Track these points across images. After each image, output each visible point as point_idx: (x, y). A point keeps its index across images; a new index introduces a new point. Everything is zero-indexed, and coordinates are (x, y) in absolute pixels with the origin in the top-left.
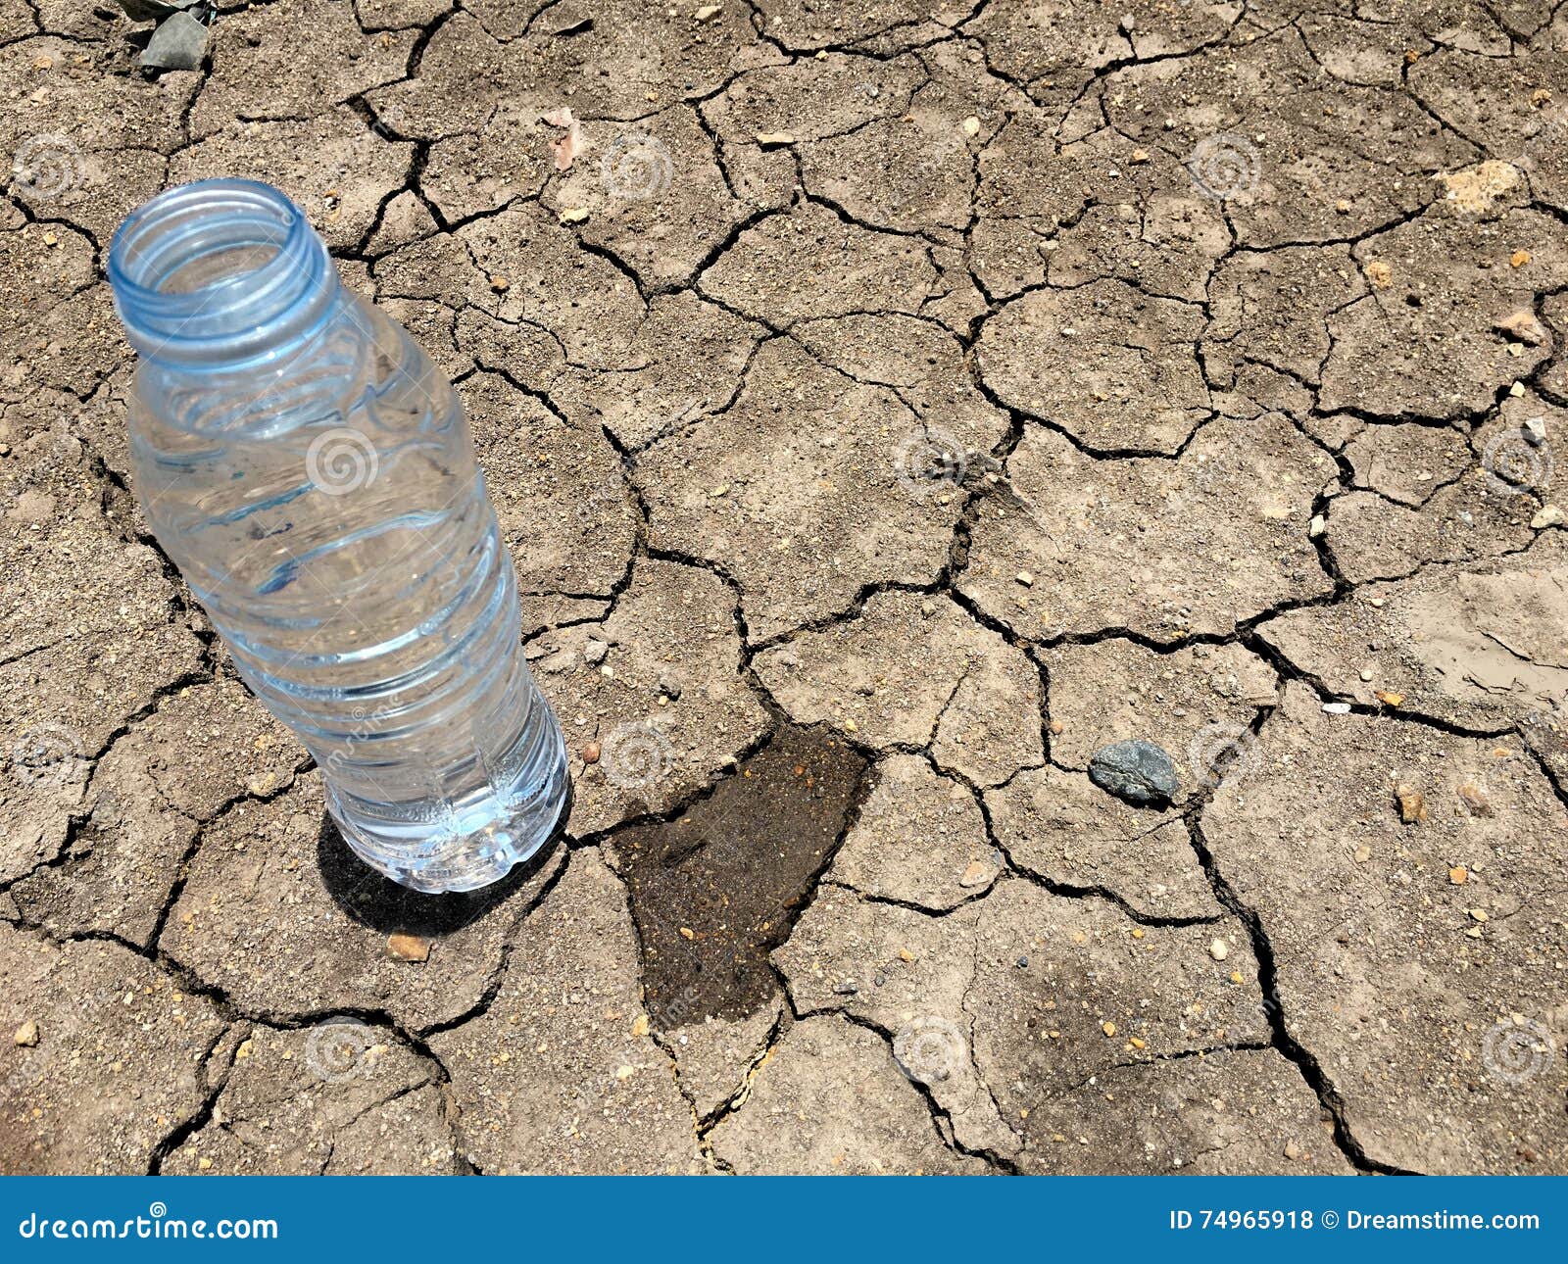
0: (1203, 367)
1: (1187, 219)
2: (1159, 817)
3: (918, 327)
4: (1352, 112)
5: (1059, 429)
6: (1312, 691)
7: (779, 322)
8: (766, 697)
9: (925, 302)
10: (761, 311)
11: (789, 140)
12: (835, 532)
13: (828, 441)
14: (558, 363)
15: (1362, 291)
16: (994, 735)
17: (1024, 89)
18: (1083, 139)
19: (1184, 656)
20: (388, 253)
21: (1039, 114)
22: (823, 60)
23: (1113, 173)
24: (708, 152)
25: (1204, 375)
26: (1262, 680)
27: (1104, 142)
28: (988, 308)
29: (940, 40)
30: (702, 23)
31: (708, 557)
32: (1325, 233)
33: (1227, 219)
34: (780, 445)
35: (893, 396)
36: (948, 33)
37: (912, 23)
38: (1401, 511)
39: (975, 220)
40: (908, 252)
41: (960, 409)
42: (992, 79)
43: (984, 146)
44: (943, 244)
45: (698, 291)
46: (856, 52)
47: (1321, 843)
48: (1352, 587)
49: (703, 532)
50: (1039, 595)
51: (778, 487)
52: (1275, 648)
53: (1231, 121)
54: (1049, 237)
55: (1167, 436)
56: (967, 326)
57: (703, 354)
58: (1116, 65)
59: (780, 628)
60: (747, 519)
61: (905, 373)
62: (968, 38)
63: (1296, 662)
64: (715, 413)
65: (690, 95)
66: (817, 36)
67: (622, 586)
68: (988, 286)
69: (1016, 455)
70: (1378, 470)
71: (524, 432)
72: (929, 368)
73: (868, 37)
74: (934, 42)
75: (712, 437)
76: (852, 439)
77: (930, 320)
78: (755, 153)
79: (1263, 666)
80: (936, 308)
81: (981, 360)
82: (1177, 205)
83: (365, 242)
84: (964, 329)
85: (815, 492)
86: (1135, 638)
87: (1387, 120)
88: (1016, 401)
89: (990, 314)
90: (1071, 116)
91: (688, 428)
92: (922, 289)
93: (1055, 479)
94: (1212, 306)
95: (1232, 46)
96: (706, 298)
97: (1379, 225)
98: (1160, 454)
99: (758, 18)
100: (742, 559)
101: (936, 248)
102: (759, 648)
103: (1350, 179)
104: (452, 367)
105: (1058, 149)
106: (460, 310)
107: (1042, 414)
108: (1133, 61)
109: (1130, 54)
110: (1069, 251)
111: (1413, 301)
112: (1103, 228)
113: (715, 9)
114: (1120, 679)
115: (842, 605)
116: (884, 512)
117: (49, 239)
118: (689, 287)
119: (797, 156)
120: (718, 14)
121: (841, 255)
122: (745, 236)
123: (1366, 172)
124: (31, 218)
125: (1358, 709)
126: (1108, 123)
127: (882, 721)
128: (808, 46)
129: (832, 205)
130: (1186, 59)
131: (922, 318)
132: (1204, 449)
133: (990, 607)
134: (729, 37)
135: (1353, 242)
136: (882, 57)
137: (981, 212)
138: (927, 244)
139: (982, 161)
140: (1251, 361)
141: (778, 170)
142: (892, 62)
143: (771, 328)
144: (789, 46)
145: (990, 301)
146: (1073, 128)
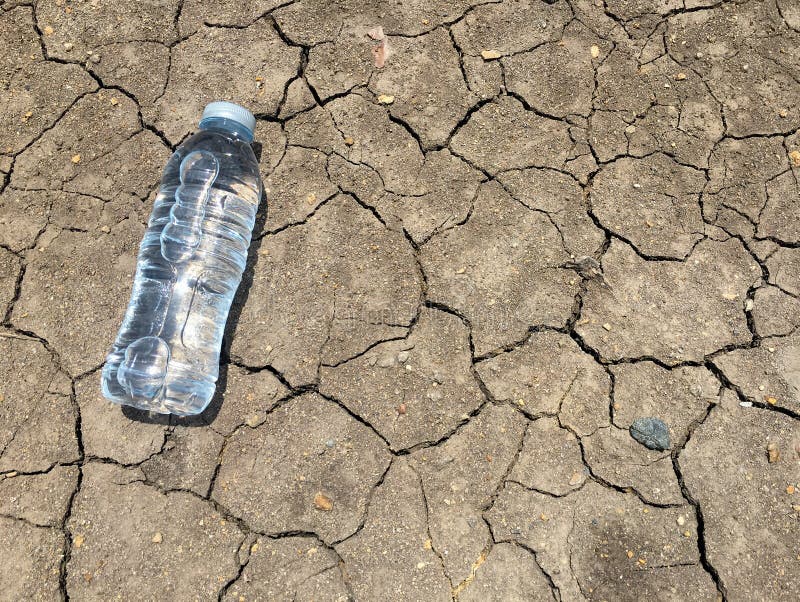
2: (660, 455)
5: (627, 242)
8: (482, 386)
12: (517, 296)
14: (380, 190)
16: (588, 410)
19: (678, 372)
20: (291, 117)
35: (548, 218)
38: (789, 298)
41: (581, 228)
47: (731, 470)
48: (761, 339)
50: (614, 336)
55: (680, 248)
59: (490, 348)
61: (553, 204)
64: (459, 224)
67: (414, 321)
69: (607, 256)
70: (781, 274)
71: (364, 231)
76: (526, 243)
83: (279, 111)
86: (657, 362)
88: (608, 224)
93: (625, 271)
98: (676, 259)
102: (479, 359)
104: (327, 191)
106: (328, 155)
107: (621, 234)
114: (647, 383)
115: (520, 337)
116: (541, 287)
117: (113, 101)
124: (101, 85)
127: (535, 400)
132: (699, 257)
133: (590, 342)
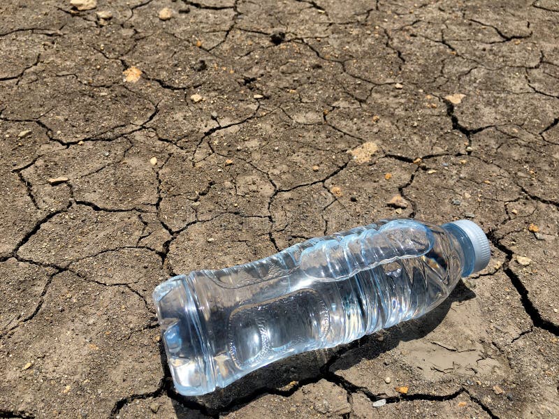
0: (275, 244)
1: (254, 184)
3: (137, 252)
4: (309, 134)
6: (365, 396)
7: (62, 265)
9: (140, 240)
10: (52, 261)
11: (65, 179)
13: (91, 322)
15: (332, 199)
17: (175, 144)
18: (204, 159)
21: (183, 152)
22: (81, 145)
23: (219, 170)
24: (24, 191)
25: (276, 247)
26: (340, 397)
27: (213, 159)
28: (171, 236)
29: (136, 130)
30: (21, 138)
31: (20, 409)
32: (311, 180)
33: (271, 181)
34: (64, 330)
36: (139, 127)
37: (122, 126)
39: (160, 199)
40: (129, 218)
42: (161, 142)
43: (161, 168)
44: (146, 212)
45: (17, 257)
46: (97, 140)
49: (18, 394)
51: (63, 355)
52: (341, 377)
53: (264, 144)
54: (196, 201)
56: (162, 247)
57: (19, 289)
58: (213, 130)
60: (45, 379)
62: (148, 128)
63: (353, 382)
65: (15, 168)
66: (77, 136)
68: (170, 227)
72: (145, 270)
73: (102, 133)
74: (133, 131)
75: (24, 335)
77: (143, 247)
78: (48, 188)
79: (338, 389)
80: (145, 242)
81: (171, 262)
82: (249, 179)
84: (160, 248)
85: (86, 352)
87: (323, 135)
89: (173, 239)
90: (197, 151)
91: (10, 333)
92: (138, 234)
94: (273, 217)
95: (257, 117)
96: (22, 260)
97: (331, 173)
99: (49, 133)
100: (42, 405)
101: (143, 214)
103: (316, 157)
105: (194, 165)
108: (219, 128)
109: (218, 126)
110: (205, 204)
111: (353, 200)
112: (219, 193)
113: (27, 131)
118: (13, 256)
119: (70, 186)
120: (30, 133)
121: (95, 226)
122: (43, 226)
123: (320, 154)
125: (390, 400)
126: (214, 152)
128: (74, 140)
129: (89, 204)
130: (241, 125)
131: (139, 247)
134: (35, 142)
135: (323, 181)
136: (109, 140)
137: (163, 195)
138: (138, 213)
139: (160, 174)
140: (295, 237)
141: (60, 193)
142: (114, 141)
143: (57, 268)
144: (65, 142)
145: (172, 233)
146: (198, 156)
